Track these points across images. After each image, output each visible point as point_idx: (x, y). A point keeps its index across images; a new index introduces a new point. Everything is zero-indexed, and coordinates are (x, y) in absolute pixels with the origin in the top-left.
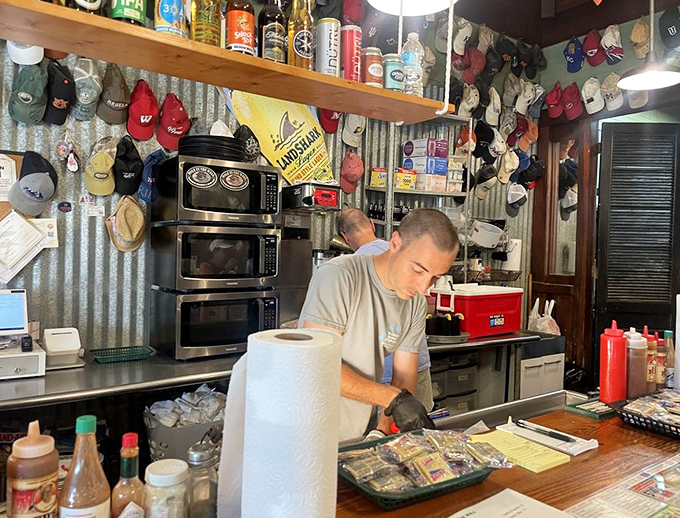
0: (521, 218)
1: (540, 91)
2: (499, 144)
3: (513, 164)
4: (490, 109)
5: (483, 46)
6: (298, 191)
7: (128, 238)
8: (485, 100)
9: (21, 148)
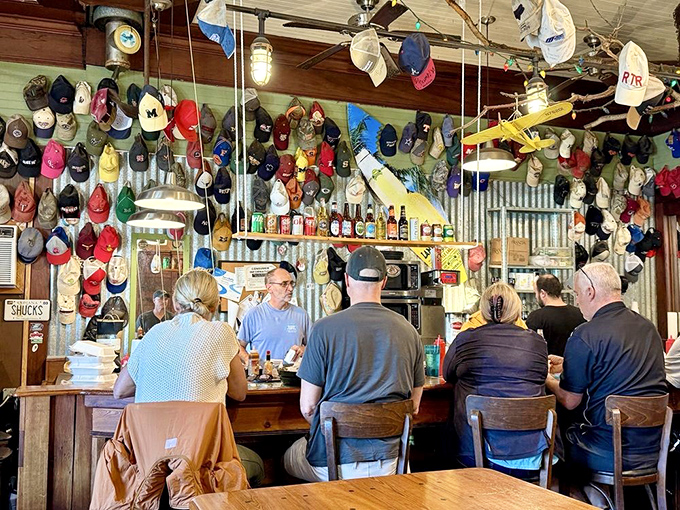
0: (642, 283)
1: (650, 174)
2: (609, 223)
3: (625, 238)
4: (599, 195)
5: (588, 147)
6: (430, 275)
7: (333, 308)
8: (592, 189)
9: (279, 260)
